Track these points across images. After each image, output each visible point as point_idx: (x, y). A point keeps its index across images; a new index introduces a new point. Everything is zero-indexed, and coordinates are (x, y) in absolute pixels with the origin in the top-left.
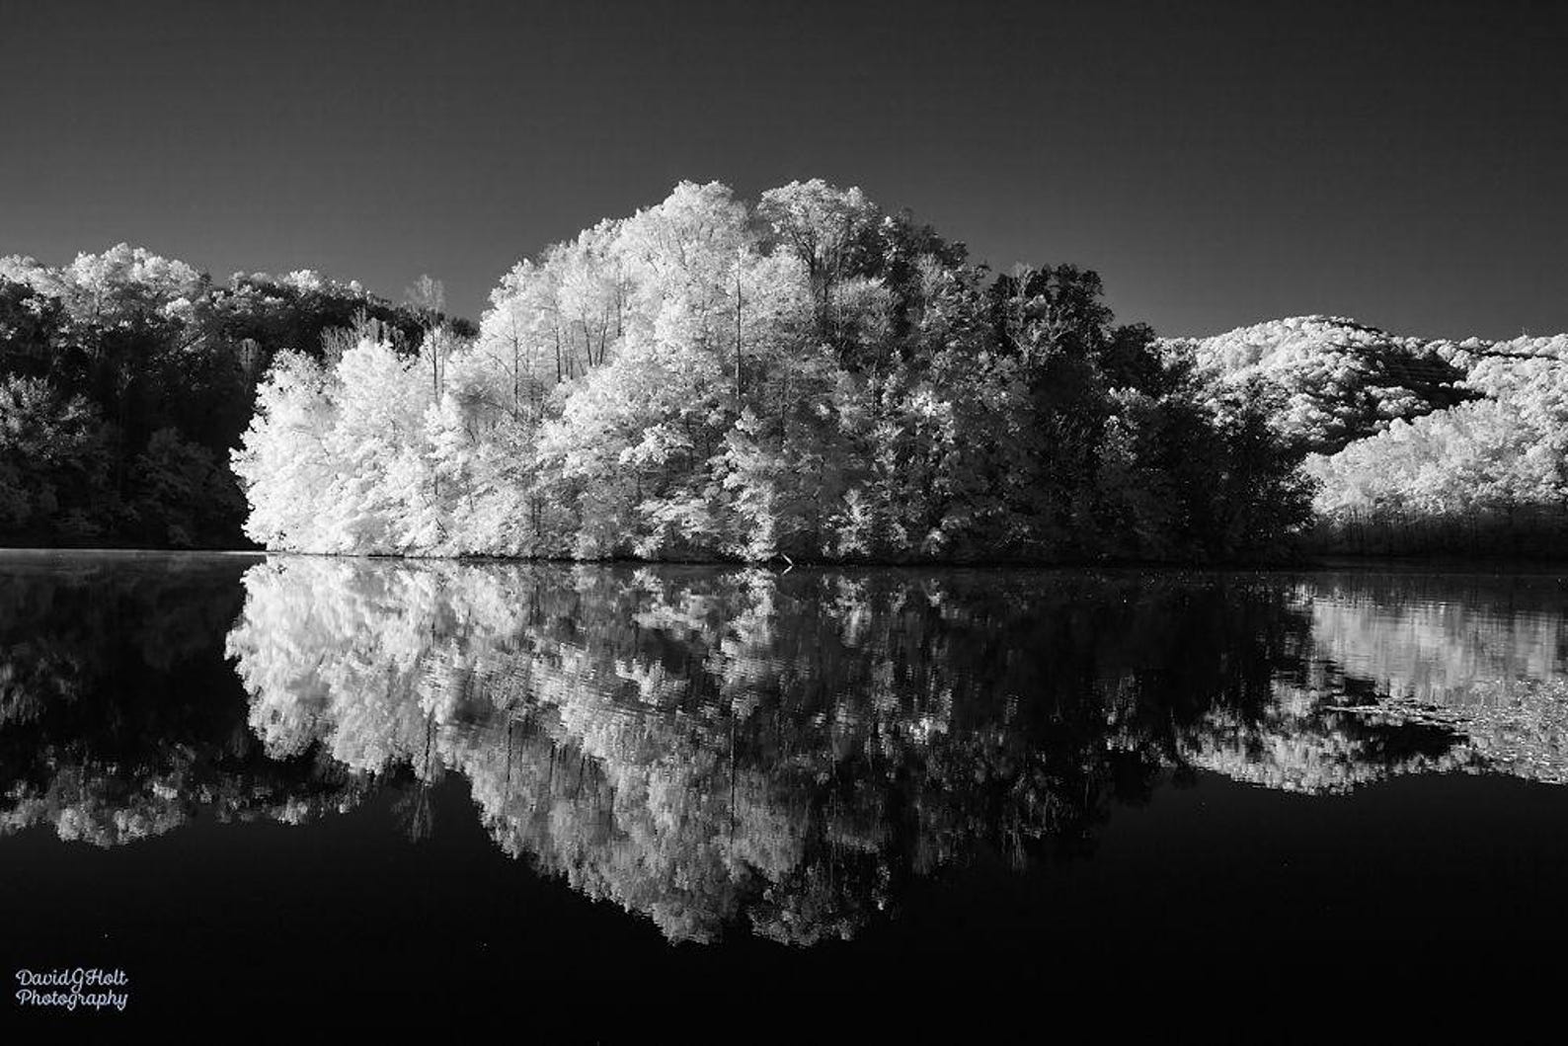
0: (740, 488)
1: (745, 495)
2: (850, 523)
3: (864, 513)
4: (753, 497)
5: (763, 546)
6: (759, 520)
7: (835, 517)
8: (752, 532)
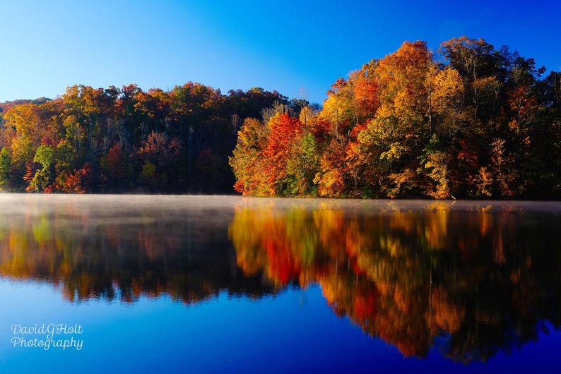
0: (433, 168)
1: (434, 171)
2: (482, 182)
3: (488, 178)
4: (438, 172)
5: (442, 192)
6: (441, 181)
7: (474, 180)
8: (438, 187)
